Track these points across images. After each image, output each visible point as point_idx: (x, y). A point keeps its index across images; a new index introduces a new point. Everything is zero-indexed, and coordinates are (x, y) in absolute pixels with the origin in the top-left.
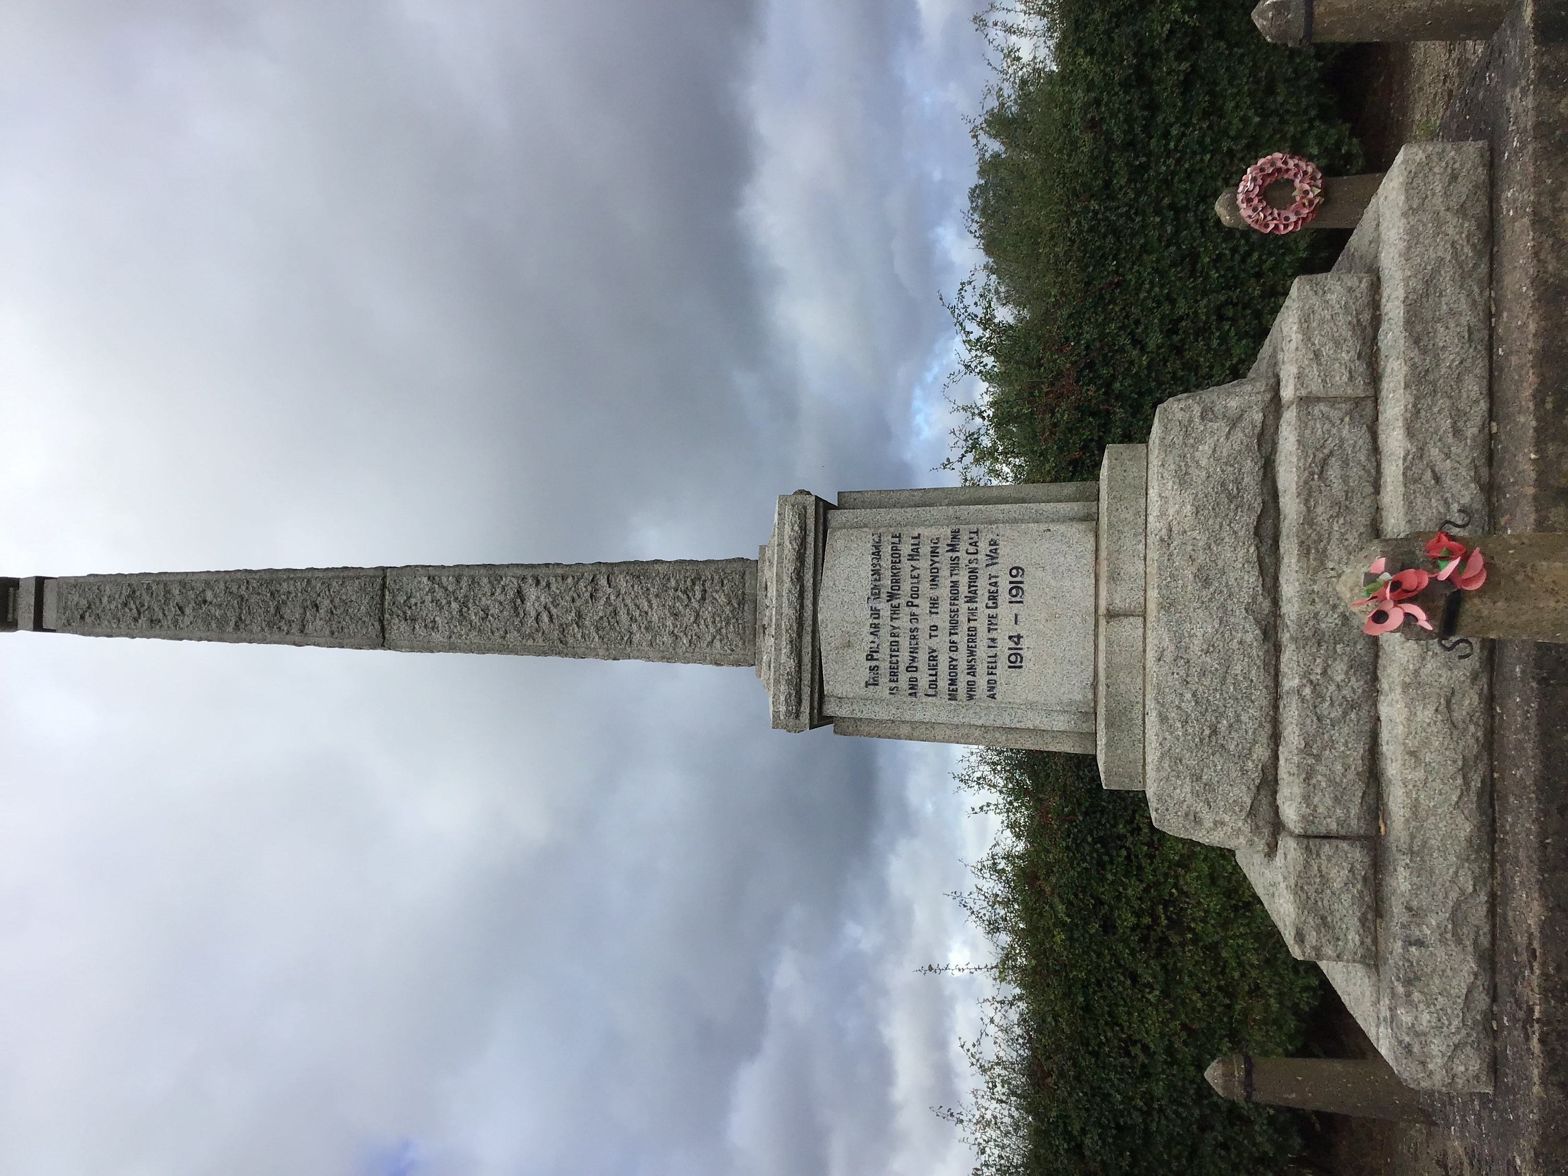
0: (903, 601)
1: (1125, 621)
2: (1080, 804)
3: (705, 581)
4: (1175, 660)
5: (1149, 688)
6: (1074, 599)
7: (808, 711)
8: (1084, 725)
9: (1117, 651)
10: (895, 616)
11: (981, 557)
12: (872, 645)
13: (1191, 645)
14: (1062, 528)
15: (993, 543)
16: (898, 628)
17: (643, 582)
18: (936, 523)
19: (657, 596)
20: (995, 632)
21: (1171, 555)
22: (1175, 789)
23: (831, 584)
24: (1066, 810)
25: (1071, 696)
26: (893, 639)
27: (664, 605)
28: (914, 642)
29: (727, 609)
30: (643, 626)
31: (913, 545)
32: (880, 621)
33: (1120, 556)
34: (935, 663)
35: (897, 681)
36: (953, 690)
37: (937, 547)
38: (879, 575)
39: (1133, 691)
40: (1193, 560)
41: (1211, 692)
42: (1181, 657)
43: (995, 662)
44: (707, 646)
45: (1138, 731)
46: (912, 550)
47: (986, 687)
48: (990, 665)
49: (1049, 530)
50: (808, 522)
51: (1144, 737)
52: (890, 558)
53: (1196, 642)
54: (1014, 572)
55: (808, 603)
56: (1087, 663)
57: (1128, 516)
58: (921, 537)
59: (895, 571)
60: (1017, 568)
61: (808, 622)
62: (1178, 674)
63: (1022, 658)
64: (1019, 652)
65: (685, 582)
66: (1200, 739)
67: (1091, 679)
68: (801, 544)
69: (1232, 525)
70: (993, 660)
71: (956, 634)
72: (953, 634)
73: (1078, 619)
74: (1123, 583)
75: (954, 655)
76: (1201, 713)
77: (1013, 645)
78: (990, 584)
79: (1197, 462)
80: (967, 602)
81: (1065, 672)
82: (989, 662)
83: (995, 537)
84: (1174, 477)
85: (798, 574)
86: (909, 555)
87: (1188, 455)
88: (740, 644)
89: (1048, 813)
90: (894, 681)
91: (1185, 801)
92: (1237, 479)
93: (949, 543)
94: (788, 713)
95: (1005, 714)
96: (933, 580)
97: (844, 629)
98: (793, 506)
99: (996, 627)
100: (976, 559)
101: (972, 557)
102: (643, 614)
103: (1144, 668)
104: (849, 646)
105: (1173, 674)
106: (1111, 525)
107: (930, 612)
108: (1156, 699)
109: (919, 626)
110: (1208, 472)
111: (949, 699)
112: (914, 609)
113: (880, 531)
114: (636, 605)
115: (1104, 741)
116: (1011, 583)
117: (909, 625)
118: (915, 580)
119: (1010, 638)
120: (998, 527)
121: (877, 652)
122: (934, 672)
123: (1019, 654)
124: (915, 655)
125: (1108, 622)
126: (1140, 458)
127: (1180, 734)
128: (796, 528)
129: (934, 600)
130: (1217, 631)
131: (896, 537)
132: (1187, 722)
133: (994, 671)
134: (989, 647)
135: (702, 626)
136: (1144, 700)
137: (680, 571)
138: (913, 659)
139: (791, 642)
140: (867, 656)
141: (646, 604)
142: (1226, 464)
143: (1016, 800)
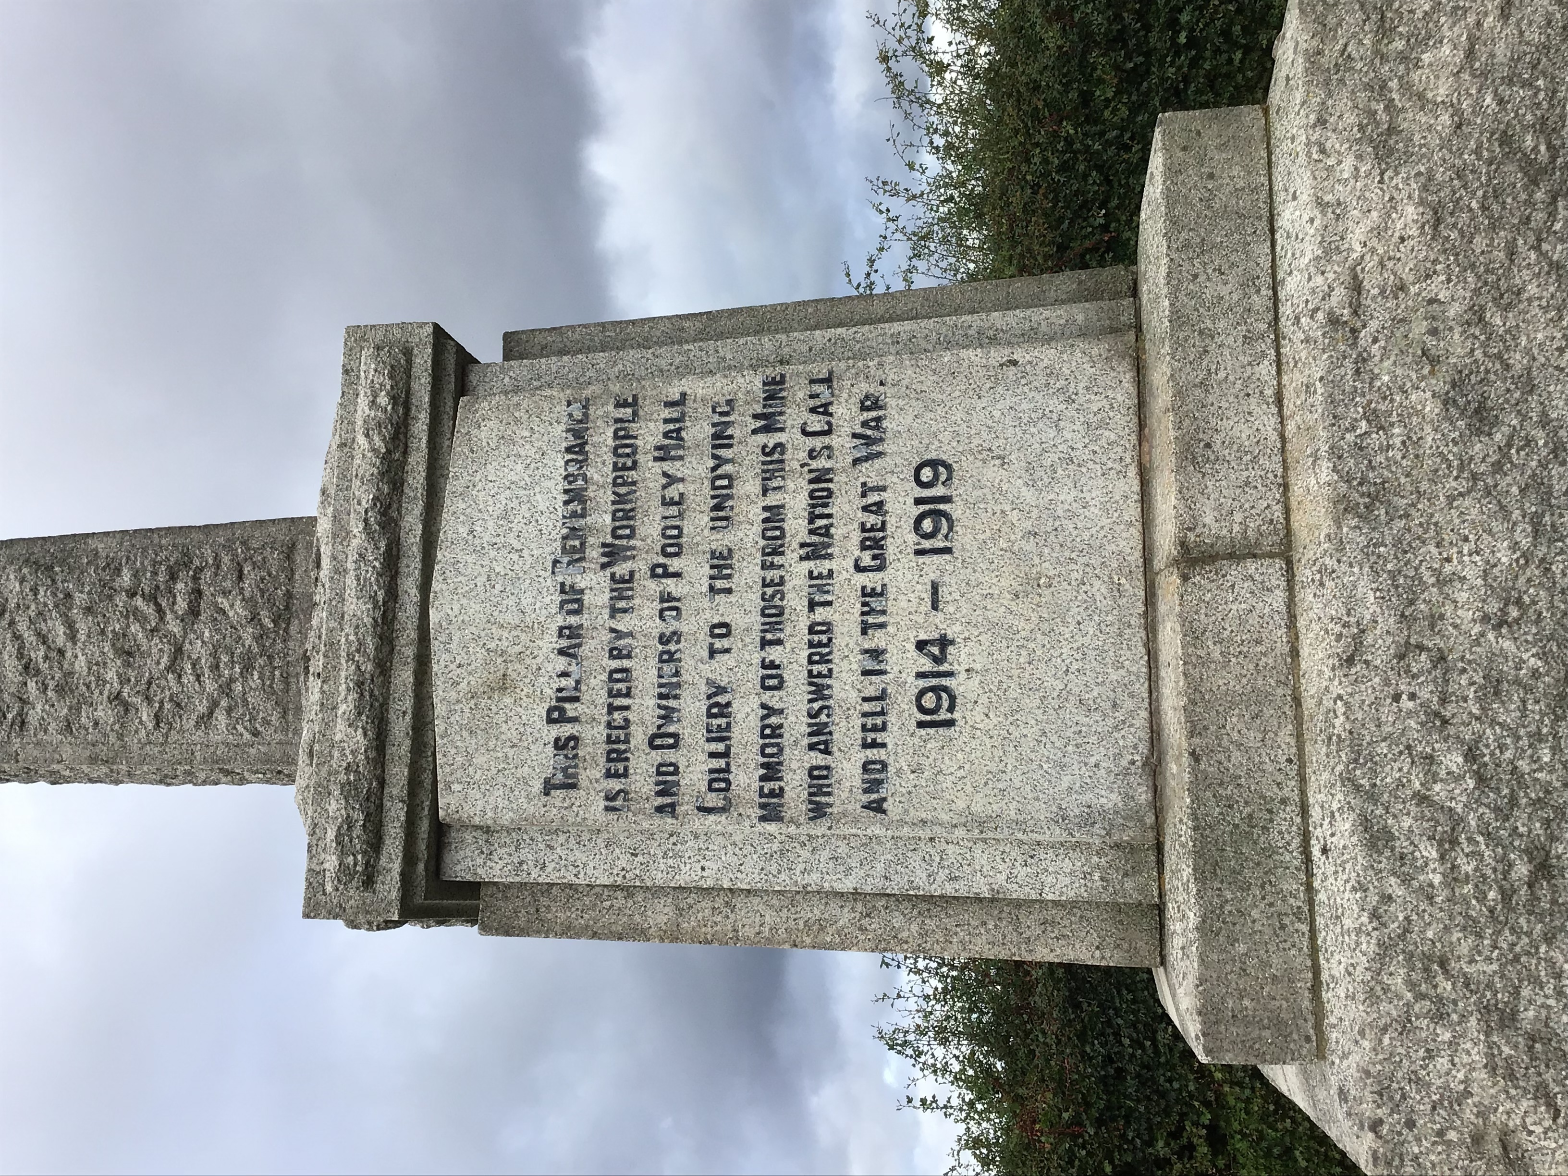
0: (641, 566)
1: (1234, 573)
2: (1088, 1105)
3: (201, 569)
4: (1401, 657)
5: (1317, 752)
6: (1086, 535)
7: (396, 867)
8: (1129, 884)
9: (1216, 655)
10: (622, 604)
11: (841, 441)
12: (564, 682)
13: (1448, 609)
14: (1047, 355)
15: (870, 403)
16: (630, 634)
17: (59, 578)
18: (727, 368)
19: (88, 610)
20: (879, 633)
21: (1363, 359)
22: (1430, 1055)
23: (463, 530)
24: (1065, 1115)
25: (1088, 797)
26: (616, 664)
27: (103, 632)
28: (668, 669)
29: (248, 635)
30: (52, 684)
31: (666, 421)
32: (584, 620)
33: (1211, 399)
34: (722, 721)
35: (625, 775)
36: (772, 794)
37: (727, 424)
38: (583, 501)
39: (1269, 767)
40: (1434, 361)
41: (1525, 742)
42: (1421, 648)
43: (882, 713)
44: (197, 725)
45: (1290, 885)
46: (666, 435)
47: (858, 782)
48: (870, 722)
49: (1014, 363)
50: (415, 386)
51: (1311, 902)
52: (609, 459)
53: (1462, 596)
54: (927, 474)
55: (409, 587)
56: (1129, 704)
57: (1224, 291)
58: (689, 403)
59: (623, 490)
60: (933, 464)
61: (408, 634)
62: (1412, 696)
63: (952, 698)
64: (945, 682)
65: (155, 573)
66: (1502, 891)
67: (1144, 748)
68: (395, 437)
69: (1545, 247)
70: (876, 707)
71: (779, 642)
72: (771, 643)
73: (1099, 588)
74: (1224, 470)
75: (773, 699)
76: (1497, 810)
77: (927, 665)
78: (865, 509)
79: (1421, 96)
80: (806, 558)
81: (1069, 733)
82: (865, 715)
83: (874, 389)
84: (1358, 141)
85: (384, 513)
86: (658, 448)
87: (1394, 84)
88: (274, 718)
89: (1034, 1122)
90: (617, 775)
91: (1468, 1094)
92: (1544, 120)
93: (759, 409)
94: (345, 872)
95: (915, 860)
96: (717, 508)
97: (492, 646)
98: (378, 348)
99: (881, 619)
100: (828, 447)
101: (818, 443)
102: (53, 654)
103: (1297, 701)
104: (503, 689)
105: (1397, 698)
106: (1177, 318)
107: (712, 588)
108: (1349, 781)
109: (683, 627)
110: (1457, 112)
111: (763, 819)
112: (670, 585)
113: (587, 392)
114: (39, 634)
115: (1193, 919)
116: (918, 501)
117: (656, 627)
118: (673, 510)
119: (921, 645)
120: (881, 365)
121: (576, 699)
122: (720, 747)
123: (945, 689)
124: (672, 703)
125: (1185, 578)
126: (1249, 140)
127: (1437, 879)
128: (383, 400)
129: (721, 557)
130: (1527, 556)
131: (625, 404)
132: (1454, 842)
133: (880, 737)
134: (866, 673)
135: (188, 678)
136: (1303, 793)
137: (145, 550)
138: (668, 715)
139: (360, 684)
140: (550, 711)
141: (61, 630)
142: (1509, 81)
143: (979, 1099)
